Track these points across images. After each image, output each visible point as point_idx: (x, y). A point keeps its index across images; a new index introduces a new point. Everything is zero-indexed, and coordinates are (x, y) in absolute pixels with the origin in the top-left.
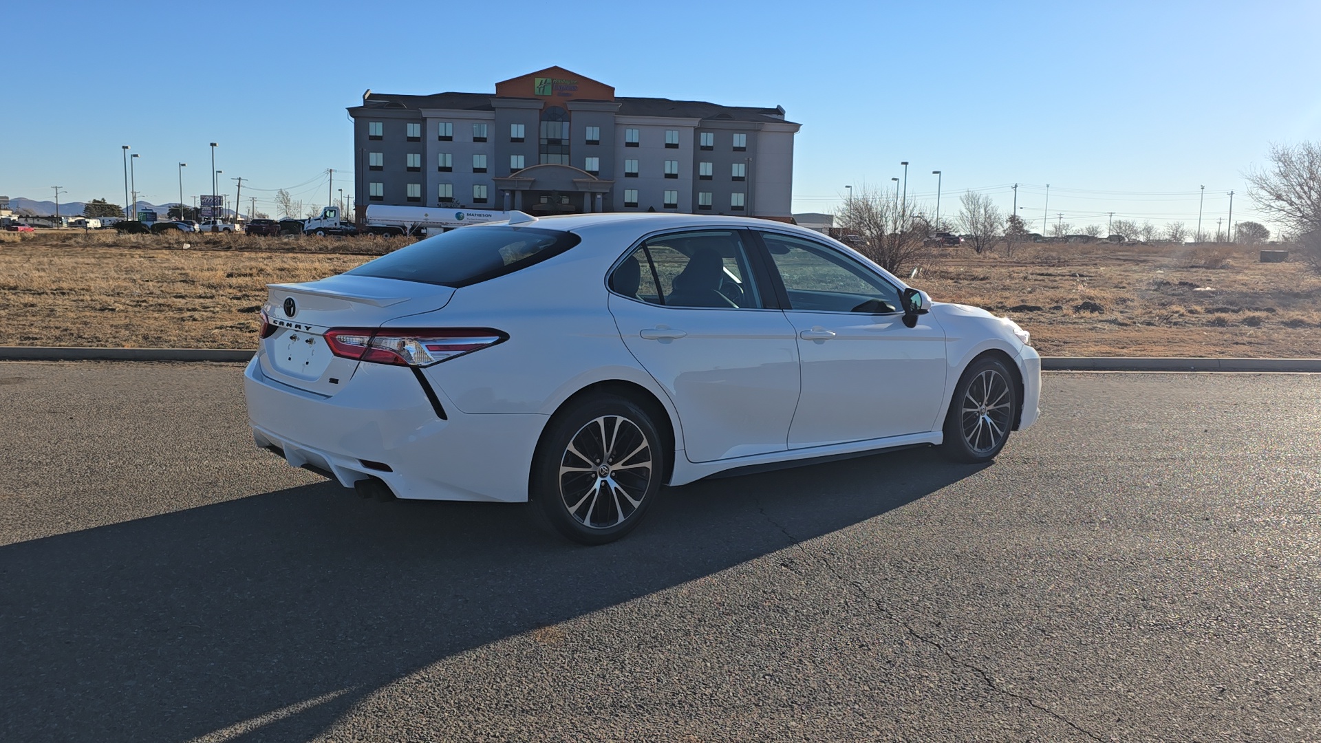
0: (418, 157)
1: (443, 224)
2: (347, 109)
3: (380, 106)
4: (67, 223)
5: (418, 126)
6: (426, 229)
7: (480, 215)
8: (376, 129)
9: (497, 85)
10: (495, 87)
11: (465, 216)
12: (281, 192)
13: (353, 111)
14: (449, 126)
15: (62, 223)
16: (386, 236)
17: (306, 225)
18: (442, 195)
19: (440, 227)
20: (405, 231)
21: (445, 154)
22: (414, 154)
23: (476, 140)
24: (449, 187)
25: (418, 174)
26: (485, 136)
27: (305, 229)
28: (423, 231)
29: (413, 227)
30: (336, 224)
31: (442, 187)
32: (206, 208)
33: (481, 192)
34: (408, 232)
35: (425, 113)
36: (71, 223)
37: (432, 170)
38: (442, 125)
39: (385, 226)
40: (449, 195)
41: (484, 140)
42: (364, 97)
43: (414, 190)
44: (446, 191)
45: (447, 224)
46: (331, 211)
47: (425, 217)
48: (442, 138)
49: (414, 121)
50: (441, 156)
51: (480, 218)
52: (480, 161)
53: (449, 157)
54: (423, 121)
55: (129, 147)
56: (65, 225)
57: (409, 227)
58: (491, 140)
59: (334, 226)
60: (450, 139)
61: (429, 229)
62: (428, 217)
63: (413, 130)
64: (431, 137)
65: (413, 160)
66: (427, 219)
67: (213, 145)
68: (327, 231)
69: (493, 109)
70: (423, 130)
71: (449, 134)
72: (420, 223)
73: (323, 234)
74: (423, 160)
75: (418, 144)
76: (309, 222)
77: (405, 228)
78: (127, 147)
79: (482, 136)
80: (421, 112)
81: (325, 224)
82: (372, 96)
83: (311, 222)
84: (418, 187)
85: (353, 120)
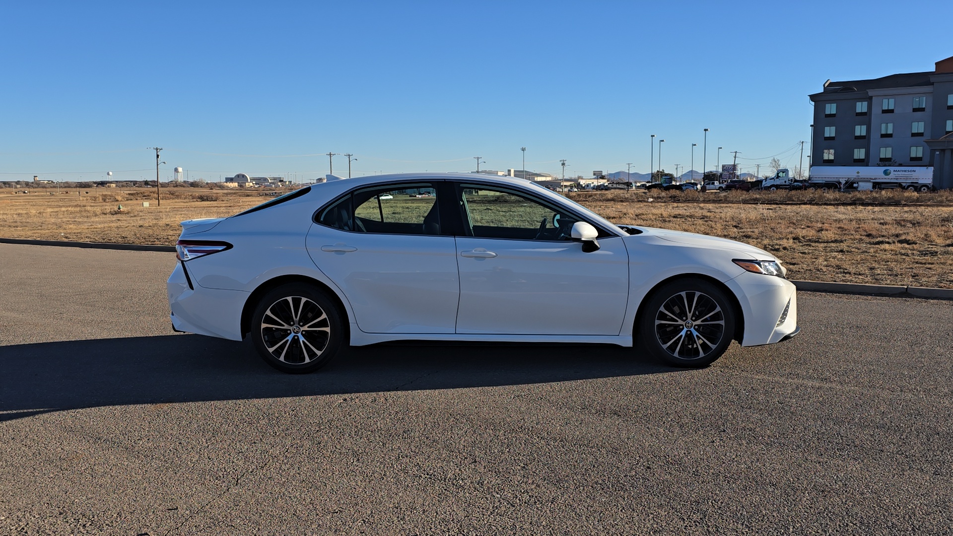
0: (864, 128)
1: (872, 179)
2: (809, 96)
3: (835, 91)
4: (636, 186)
5: (865, 104)
6: (858, 183)
7: (906, 171)
8: (831, 109)
9: (936, 64)
10: (935, 66)
11: (892, 172)
12: (774, 160)
13: (813, 97)
14: (892, 101)
15: (632, 187)
16: (824, 189)
17: (764, 183)
18: (882, 156)
19: (870, 182)
20: (840, 186)
21: (887, 123)
22: (861, 125)
23: (915, 110)
24: (889, 149)
25: (863, 140)
26: (924, 106)
27: (763, 186)
28: (855, 185)
29: (846, 183)
30: (785, 182)
31: (883, 150)
32: (726, 173)
33: (917, 152)
34: (842, 186)
35: (871, 93)
36: (638, 186)
37: (875, 137)
38: (885, 101)
39: (824, 182)
40: (889, 156)
41: (923, 110)
42: (824, 85)
43: (860, 154)
44: (886, 153)
45: (875, 179)
46: (783, 172)
47: (857, 174)
48: (884, 112)
49: (862, 100)
50: (883, 126)
51: (906, 173)
52: (918, 127)
53: (890, 126)
54: (870, 99)
55: (655, 136)
56: (634, 187)
57: (843, 182)
58: (929, 110)
59: (784, 183)
60: (892, 111)
61: (860, 183)
62: (859, 174)
63: (862, 107)
64: (876, 111)
65: (860, 130)
66: (858, 176)
67: (706, 130)
68: (778, 187)
69: (932, 84)
70: (870, 107)
71: (891, 107)
72: (852, 179)
73: (775, 189)
74: (869, 130)
75: (865, 118)
76: (766, 181)
77: (840, 183)
78: (654, 136)
79: (920, 107)
80: (868, 93)
81: (778, 182)
82: (831, 84)
83: (767, 181)
84: (863, 151)
85: (813, 103)
